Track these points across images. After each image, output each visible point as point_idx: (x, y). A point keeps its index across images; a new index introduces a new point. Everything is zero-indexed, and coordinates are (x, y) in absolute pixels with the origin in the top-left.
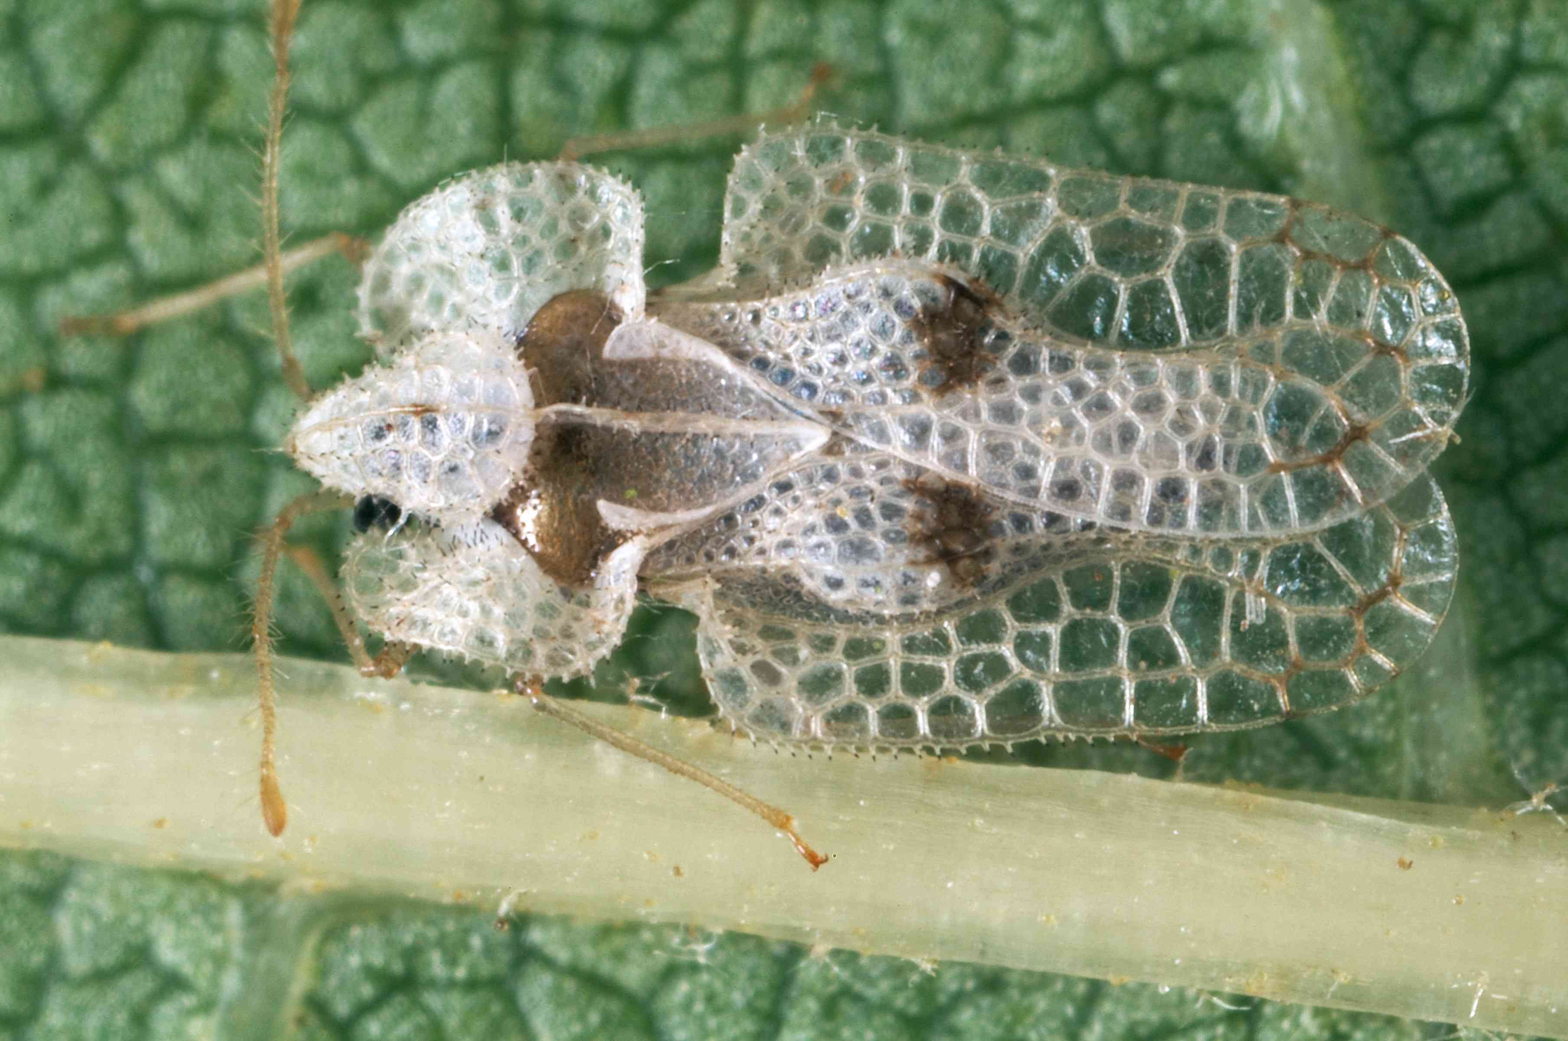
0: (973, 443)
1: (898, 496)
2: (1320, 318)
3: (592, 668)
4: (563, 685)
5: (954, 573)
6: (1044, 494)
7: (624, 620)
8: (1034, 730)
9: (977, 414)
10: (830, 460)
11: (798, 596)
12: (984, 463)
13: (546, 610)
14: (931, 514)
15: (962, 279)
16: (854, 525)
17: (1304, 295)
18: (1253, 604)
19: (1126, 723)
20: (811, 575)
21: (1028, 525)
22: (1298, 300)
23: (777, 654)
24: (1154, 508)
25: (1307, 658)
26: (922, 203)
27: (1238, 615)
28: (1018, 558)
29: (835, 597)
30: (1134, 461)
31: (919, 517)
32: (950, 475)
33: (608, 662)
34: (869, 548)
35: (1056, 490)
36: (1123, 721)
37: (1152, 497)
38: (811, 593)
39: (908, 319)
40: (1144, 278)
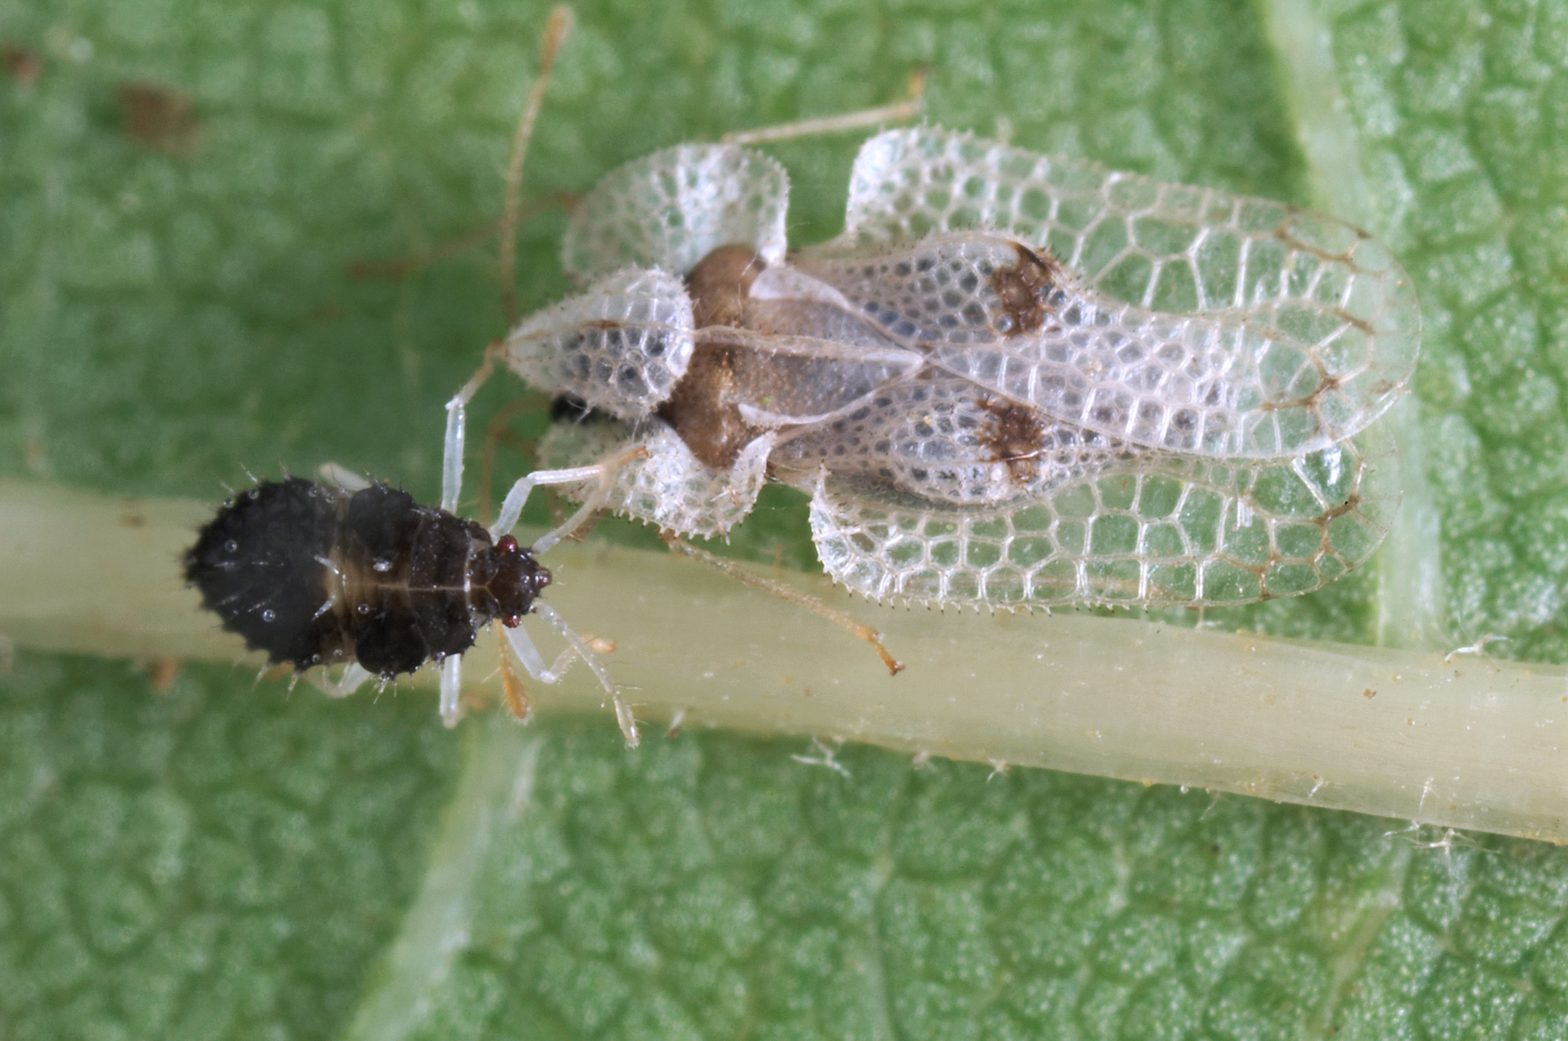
0: (1033, 377)
1: (972, 411)
2: (1309, 294)
3: (729, 530)
4: (704, 542)
5: (1012, 472)
6: (1085, 416)
7: (755, 494)
8: (1067, 597)
9: (1038, 353)
10: (922, 383)
11: (891, 487)
12: (1040, 388)
13: (697, 485)
14: (996, 424)
15: (1030, 246)
16: (938, 430)
17: (1295, 277)
18: (1243, 512)
19: (1139, 596)
20: (902, 468)
21: (1072, 439)
22: (1292, 283)
23: (874, 529)
24: (1169, 432)
25: (1283, 553)
26: (1004, 194)
27: (1232, 521)
28: (1062, 466)
29: (920, 488)
30: (1157, 394)
31: (989, 428)
32: (1011, 395)
33: (741, 525)
34: (948, 448)
35: (1095, 414)
36: (1137, 594)
37: (1170, 424)
38: (902, 485)
39: (990, 276)
40: (1175, 257)
